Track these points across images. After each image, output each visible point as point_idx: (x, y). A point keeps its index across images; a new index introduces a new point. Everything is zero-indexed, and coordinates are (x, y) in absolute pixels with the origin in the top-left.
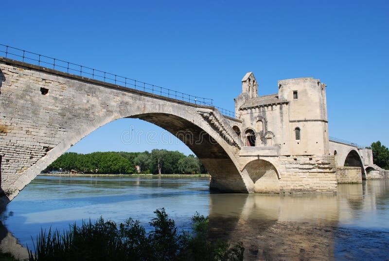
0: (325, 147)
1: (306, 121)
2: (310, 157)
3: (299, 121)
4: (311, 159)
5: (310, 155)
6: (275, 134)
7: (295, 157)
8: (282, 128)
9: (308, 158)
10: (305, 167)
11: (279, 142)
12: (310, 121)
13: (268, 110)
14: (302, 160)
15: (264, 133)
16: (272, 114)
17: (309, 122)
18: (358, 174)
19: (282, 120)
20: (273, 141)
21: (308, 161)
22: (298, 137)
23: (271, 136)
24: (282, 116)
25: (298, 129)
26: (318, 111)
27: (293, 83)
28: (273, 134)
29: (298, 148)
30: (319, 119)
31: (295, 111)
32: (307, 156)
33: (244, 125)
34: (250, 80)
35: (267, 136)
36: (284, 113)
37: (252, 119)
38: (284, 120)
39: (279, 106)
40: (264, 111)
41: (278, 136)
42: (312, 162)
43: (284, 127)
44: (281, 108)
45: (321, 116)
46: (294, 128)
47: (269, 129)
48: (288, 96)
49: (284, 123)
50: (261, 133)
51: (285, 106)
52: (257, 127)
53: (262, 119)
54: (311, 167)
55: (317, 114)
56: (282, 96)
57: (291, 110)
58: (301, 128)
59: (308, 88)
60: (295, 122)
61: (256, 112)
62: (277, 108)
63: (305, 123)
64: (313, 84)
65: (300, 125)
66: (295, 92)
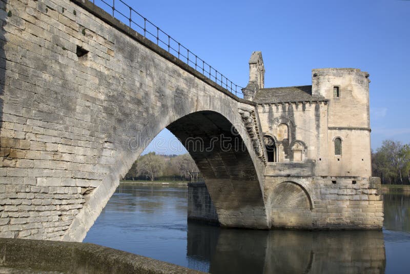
1: (350, 129)
2: (353, 179)
3: (340, 129)
4: (354, 182)
5: (354, 177)
6: (306, 145)
7: (334, 179)
8: (318, 137)
9: (350, 181)
10: (346, 192)
12: (355, 129)
13: (297, 109)
14: (344, 183)
15: (290, 142)
16: (304, 116)
19: (318, 126)
20: (304, 155)
21: (351, 185)
23: (301, 147)
24: (318, 120)
25: (339, 140)
27: (334, 75)
28: (304, 144)
29: (338, 166)
31: (333, 115)
32: (350, 177)
35: (294, 147)
36: (322, 115)
38: (321, 125)
39: (313, 106)
40: (291, 112)
41: (312, 148)
42: (355, 186)
43: (321, 136)
44: (317, 109)
46: (333, 137)
47: (299, 138)
48: (328, 91)
49: (321, 129)
50: (286, 143)
51: (323, 106)
52: (280, 133)
53: (289, 121)
54: (355, 192)
55: (363, 119)
56: (317, 91)
57: (331, 113)
58: (343, 138)
59: (353, 83)
60: (335, 128)
61: (278, 112)
62: (311, 108)
63: (349, 132)
64: (360, 78)
65: (342, 134)
66: (337, 88)
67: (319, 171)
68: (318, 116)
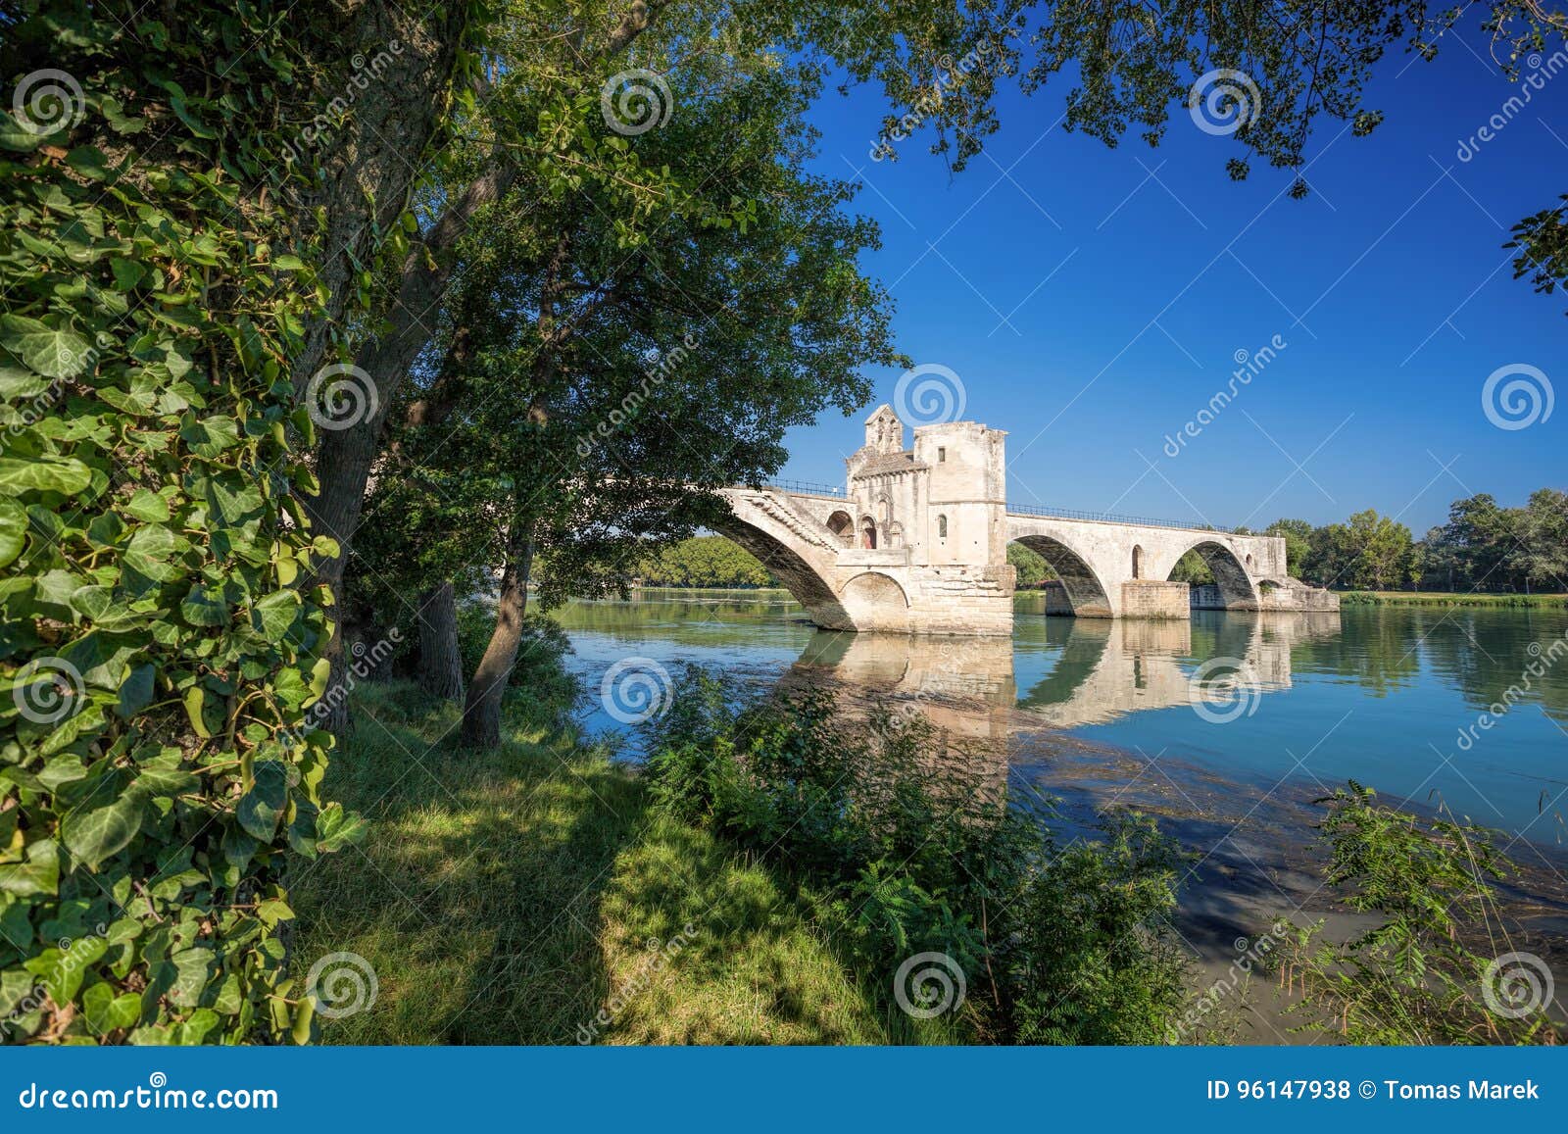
0: (991, 550)
1: (957, 503)
2: (962, 568)
3: (946, 503)
4: (963, 573)
5: (963, 565)
6: (904, 526)
7: (937, 568)
8: (916, 514)
9: (958, 570)
10: (953, 585)
11: (910, 541)
12: (965, 502)
13: (895, 481)
14: (947, 573)
15: (889, 523)
16: (902, 488)
17: (964, 505)
19: (916, 502)
20: (901, 539)
21: (958, 576)
22: (944, 534)
23: (899, 530)
24: (916, 494)
25: (943, 517)
26: (981, 483)
27: (940, 432)
28: (901, 525)
29: (942, 552)
30: (983, 498)
31: (940, 484)
32: (958, 566)
33: (859, 506)
34: (881, 420)
35: (892, 530)
36: (920, 487)
37: (871, 498)
38: (920, 500)
39: (911, 475)
40: (889, 485)
41: (909, 530)
42: (965, 578)
43: (920, 513)
44: (915, 480)
45: (988, 493)
46: (936, 515)
47: (896, 518)
48: (931, 455)
49: (919, 505)
50: (884, 525)
51: (921, 475)
52: (878, 513)
53: (886, 498)
54: (965, 585)
55: (979, 488)
56: (918, 455)
57: (932, 483)
58: (949, 515)
59: (962, 443)
60: (938, 503)
61: (878, 485)
62: (908, 478)
63: (956, 506)
64: (973, 434)
65: (946, 510)
66: (942, 450)
67: (916, 559)
68: (916, 489)
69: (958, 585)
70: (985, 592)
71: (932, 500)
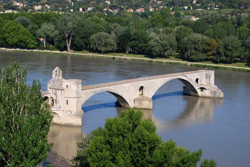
0: (77, 108)
3: (67, 98)
4: (71, 113)
7: (66, 111)
9: (70, 112)
11: (60, 105)
13: (57, 91)
14: (68, 112)
16: (59, 93)
17: (71, 98)
18: (149, 103)
19: (62, 96)
20: (58, 104)
21: (70, 113)
22: (67, 104)
26: (75, 94)
27: (66, 82)
28: (59, 101)
29: (67, 108)
31: (67, 93)
33: (50, 95)
35: (57, 102)
37: (53, 93)
41: (60, 103)
45: (76, 96)
46: (66, 100)
47: (58, 99)
48: (65, 87)
49: (62, 98)
50: (55, 100)
51: (63, 91)
52: (54, 98)
53: (56, 94)
54: (72, 115)
57: (65, 93)
59: (71, 85)
60: (66, 97)
61: (54, 91)
62: (60, 91)
64: (74, 83)
65: (68, 99)
66: (67, 86)
67: (62, 109)
68: (61, 94)
69: (70, 115)
70: (76, 117)
71: (65, 96)
